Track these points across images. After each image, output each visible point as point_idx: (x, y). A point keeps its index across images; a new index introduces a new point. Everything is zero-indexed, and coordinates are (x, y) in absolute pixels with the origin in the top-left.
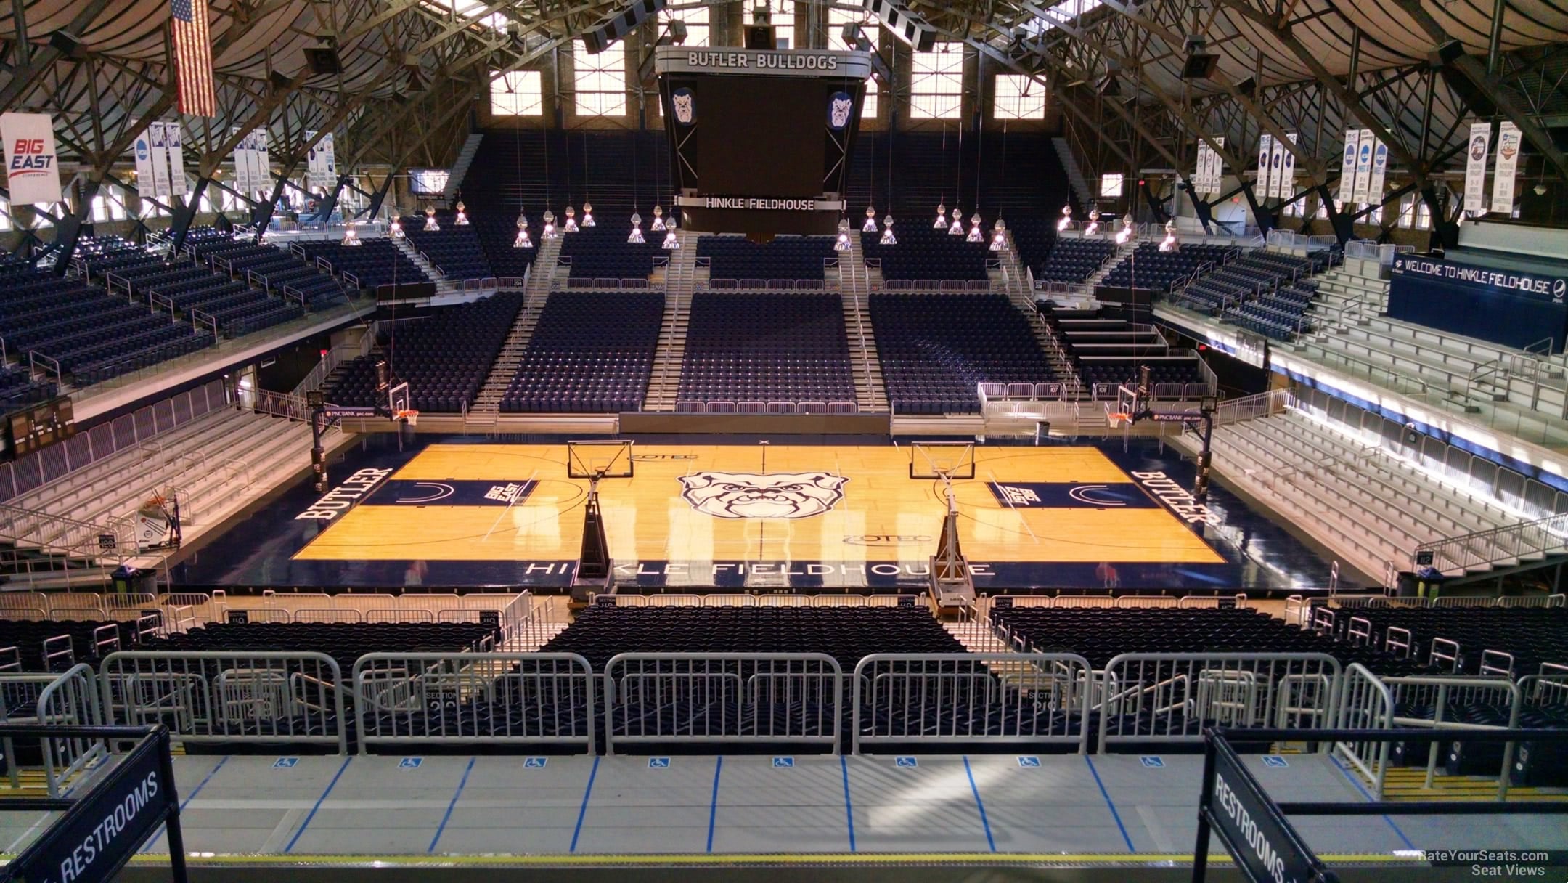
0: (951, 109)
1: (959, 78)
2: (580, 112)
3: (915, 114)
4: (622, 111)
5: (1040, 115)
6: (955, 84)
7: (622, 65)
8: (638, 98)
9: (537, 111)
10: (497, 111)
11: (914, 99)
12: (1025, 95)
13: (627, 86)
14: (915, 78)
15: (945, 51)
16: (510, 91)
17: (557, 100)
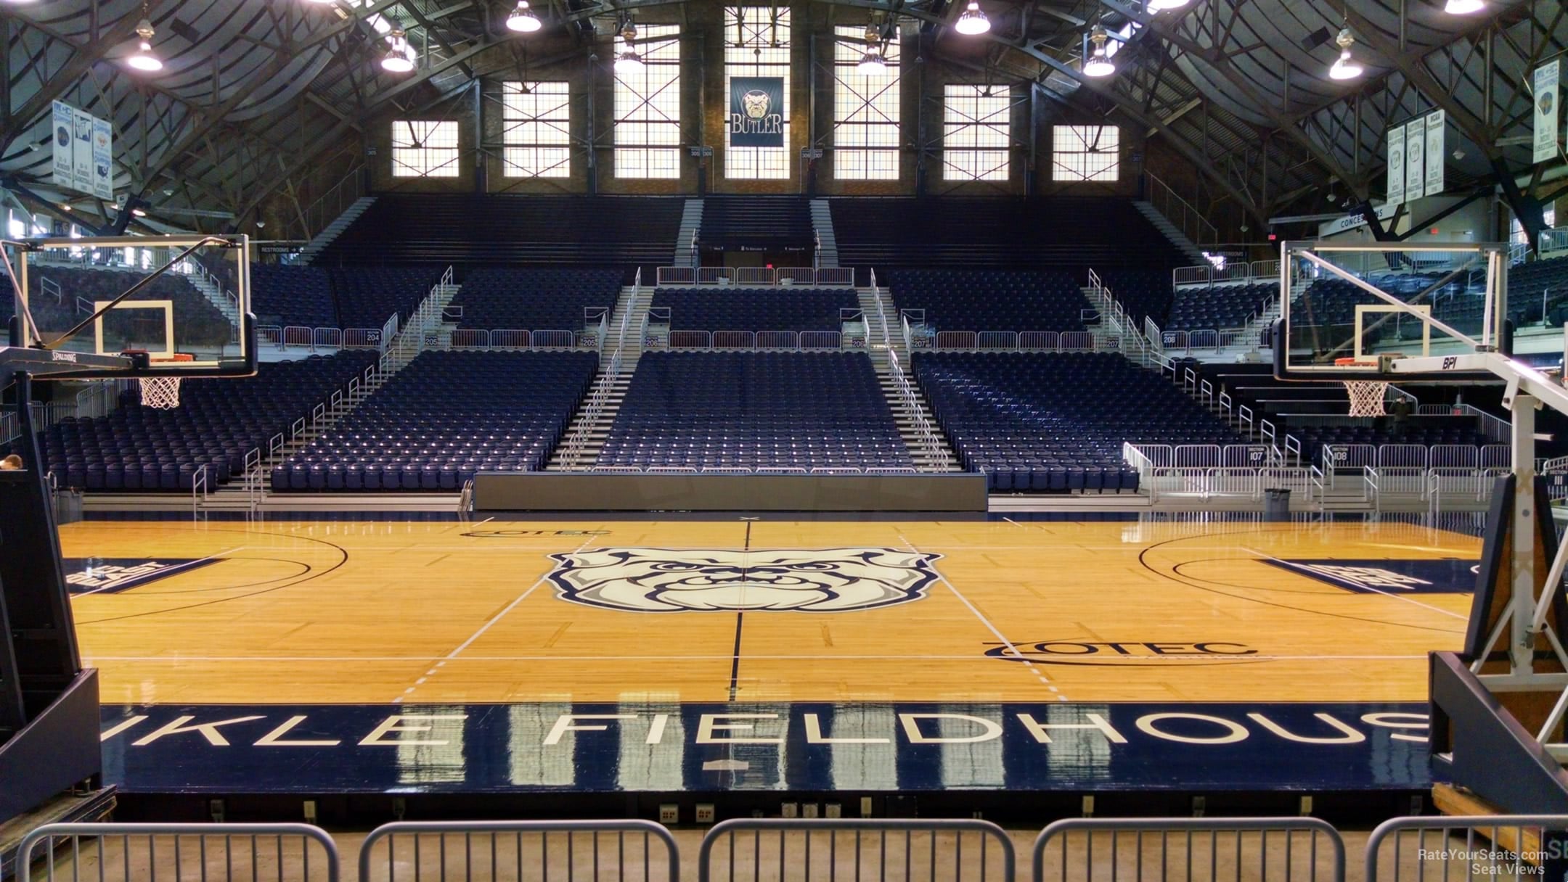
0: (996, 168)
1: (1006, 129)
2: (511, 172)
3: (950, 175)
4: (564, 172)
5: (1112, 176)
6: (1001, 138)
7: (565, 113)
8: (586, 155)
9: (453, 171)
10: (400, 171)
11: (947, 156)
12: (1093, 150)
13: (571, 138)
14: (948, 129)
15: (987, 95)
16: (417, 145)
17: (479, 156)
